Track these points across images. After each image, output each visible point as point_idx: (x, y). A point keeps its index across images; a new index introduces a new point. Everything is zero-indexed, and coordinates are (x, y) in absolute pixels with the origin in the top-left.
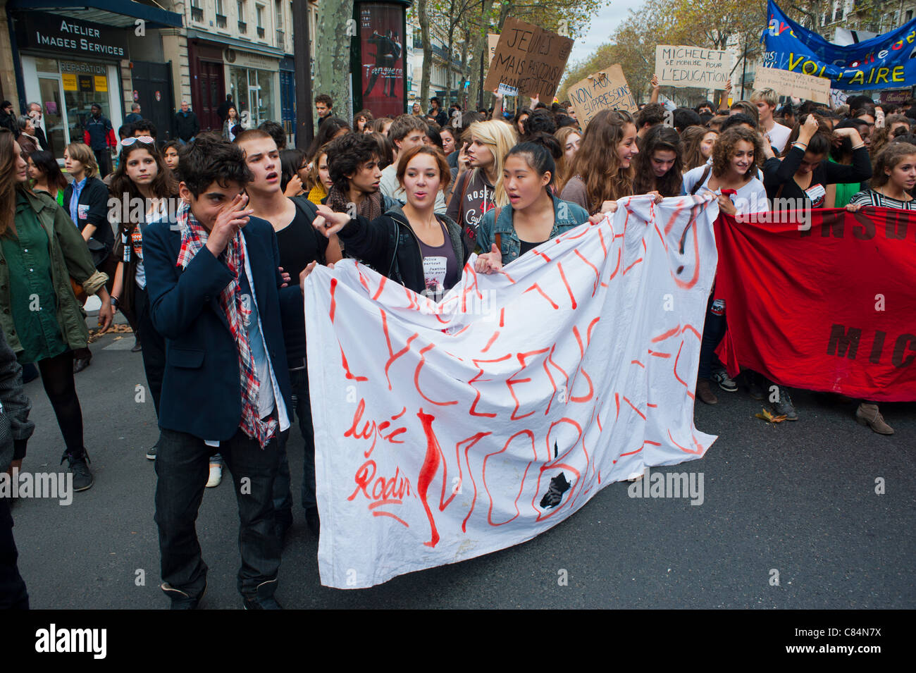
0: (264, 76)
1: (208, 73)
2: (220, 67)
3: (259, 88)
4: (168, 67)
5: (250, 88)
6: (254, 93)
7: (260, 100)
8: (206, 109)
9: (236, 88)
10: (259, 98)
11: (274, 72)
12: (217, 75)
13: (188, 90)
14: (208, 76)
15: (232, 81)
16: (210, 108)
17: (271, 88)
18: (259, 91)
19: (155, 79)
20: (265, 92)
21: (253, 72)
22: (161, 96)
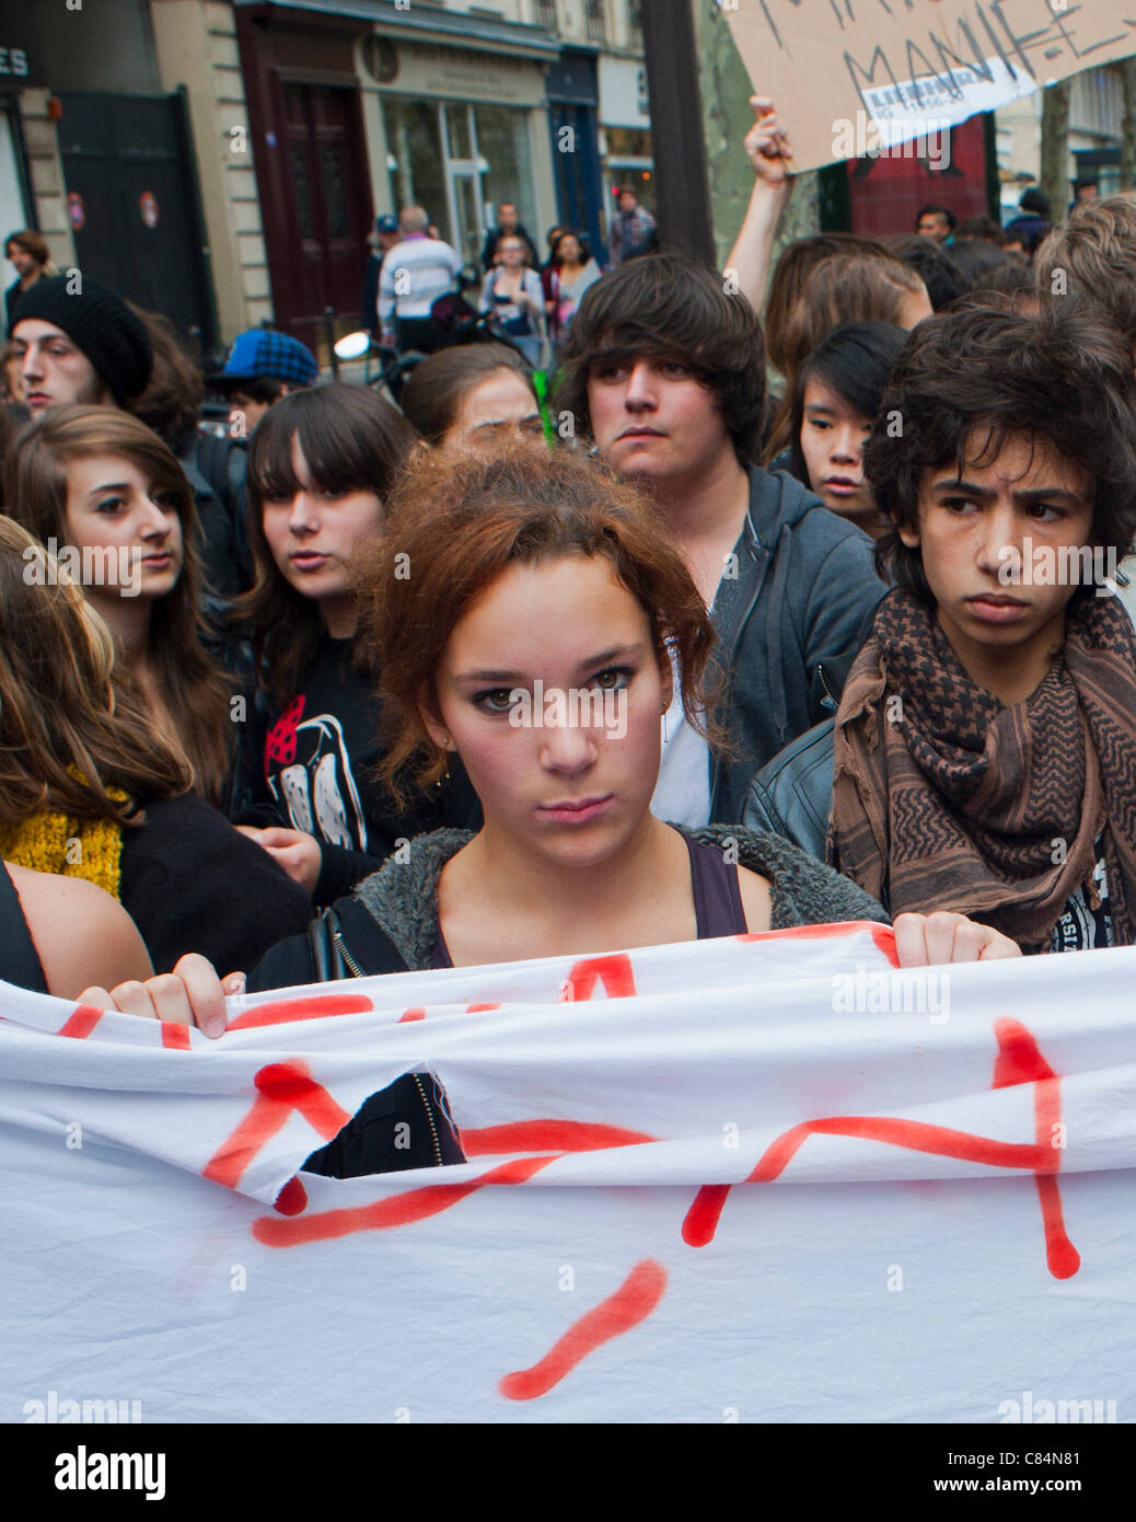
0: (499, 126)
1: (310, 120)
2: (347, 101)
3: (481, 164)
4: (176, 107)
5: (453, 167)
6: (466, 185)
7: (489, 207)
8: (310, 247)
9: (406, 171)
10: (485, 198)
11: (525, 111)
12: (338, 128)
13: (246, 185)
14: (312, 133)
15: (393, 149)
16: (322, 239)
17: (521, 164)
18: (484, 176)
19: (134, 152)
20: (505, 176)
21: (458, 110)
22: (161, 210)
